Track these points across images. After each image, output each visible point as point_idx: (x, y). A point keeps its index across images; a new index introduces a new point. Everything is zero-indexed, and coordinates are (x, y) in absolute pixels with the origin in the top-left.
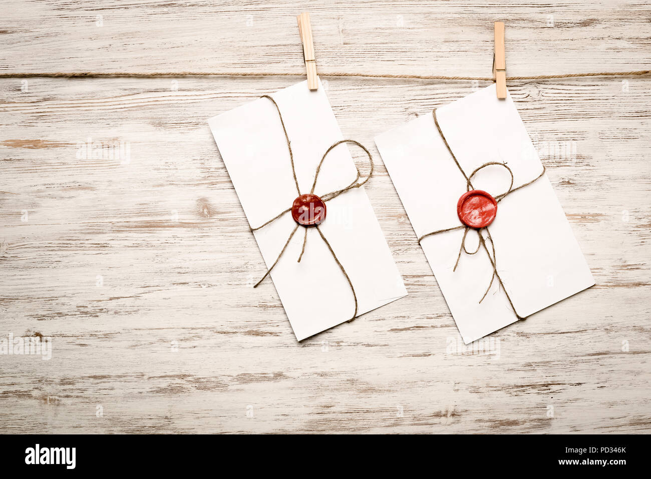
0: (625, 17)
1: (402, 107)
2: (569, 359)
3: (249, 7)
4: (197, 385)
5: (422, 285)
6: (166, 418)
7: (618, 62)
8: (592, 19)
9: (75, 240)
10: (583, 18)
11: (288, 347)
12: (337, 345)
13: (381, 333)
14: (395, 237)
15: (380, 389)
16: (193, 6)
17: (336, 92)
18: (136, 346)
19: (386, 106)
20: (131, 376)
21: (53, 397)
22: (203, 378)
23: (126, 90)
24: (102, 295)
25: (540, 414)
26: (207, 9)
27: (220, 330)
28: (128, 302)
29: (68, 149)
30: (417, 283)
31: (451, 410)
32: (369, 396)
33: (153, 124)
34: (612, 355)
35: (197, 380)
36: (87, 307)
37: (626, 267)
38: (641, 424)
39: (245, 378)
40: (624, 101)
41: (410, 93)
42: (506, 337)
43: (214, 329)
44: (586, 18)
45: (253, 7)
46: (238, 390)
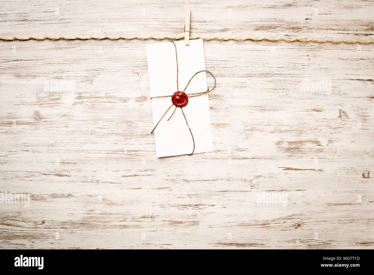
0: (243, 28)
1: (131, 70)
2: (209, 193)
3: (61, 21)
4: (32, 198)
5: (138, 155)
6: (19, 212)
7: (238, 50)
8: (226, 29)
10: (222, 28)
11: (74, 182)
12: (97, 182)
13: (118, 177)
14: (126, 132)
15: (117, 204)
16: (35, 21)
17: (100, 62)
18: (6, 179)
19: (123, 69)
22: (35, 195)
23: (3, 60)
25: (193, 219)
26: (42, 22)
27: (43, 173)
28: (2, 158)
30: (136, 154)
31: (150, 215)
32: (111, 207)
33: (15, 76)
34: (230, 192)
35: (33, 196)
37: (238, 150)
38: (243, 225)
39: (54, 196)
40: (240, 69)
41: (135, 63)
42: (178, 182)
43: (40, 173)
44: (223, 28)
45: (63, 21)
46: (51, 201)
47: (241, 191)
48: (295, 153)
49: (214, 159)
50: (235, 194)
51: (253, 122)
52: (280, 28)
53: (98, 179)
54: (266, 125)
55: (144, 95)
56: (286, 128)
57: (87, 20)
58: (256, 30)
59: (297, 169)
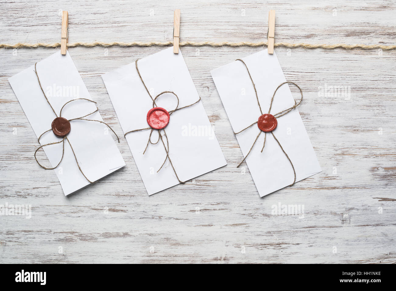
0: (332, 33)
1: (200, 83)
2: (293, 229)
4: (80, 238)
5: (209, 186)
6: (64, 255)
7: (326, 59)
8: (312, 34)
9: (15, 155)
11: (131, 218)
12: (159, 218)
13: (185, 212)
15: (183, 244)
16: (82, 24)
18: (47, 215)
20: (45, 231)
21: (3, 241)
22: (84, 234)
24: (29, 186)
25: (274, 260)
26: (91, 26)
27: (93, 208)
28: (43, 190)
29: (12, 104)
30: (205, 185)
31: (224, 256)
32: (177, 247)
34: (318, 228)
35: (81, 235)
36: (21, 192)
37: (327, 178)
39: (107, 235)
40: (329, 82)
41: (204, 75)
42: (256, 216)
43: (90, 207)
44: (308, 33)
45: (116, 25)
46: (103, 241)
47: (331, 227)
48: (391, 181)
49: (300, 189)
50: (323, 230)
51: (344, 145)
52: (374, 33)
53: (161, 214)
54: (360, 149)
55: (216, 113)
56: (382, 152)
57: (146, 23)
58: (346, 36)
59: (394, 199)
